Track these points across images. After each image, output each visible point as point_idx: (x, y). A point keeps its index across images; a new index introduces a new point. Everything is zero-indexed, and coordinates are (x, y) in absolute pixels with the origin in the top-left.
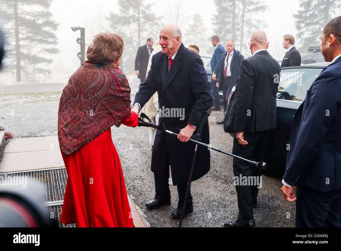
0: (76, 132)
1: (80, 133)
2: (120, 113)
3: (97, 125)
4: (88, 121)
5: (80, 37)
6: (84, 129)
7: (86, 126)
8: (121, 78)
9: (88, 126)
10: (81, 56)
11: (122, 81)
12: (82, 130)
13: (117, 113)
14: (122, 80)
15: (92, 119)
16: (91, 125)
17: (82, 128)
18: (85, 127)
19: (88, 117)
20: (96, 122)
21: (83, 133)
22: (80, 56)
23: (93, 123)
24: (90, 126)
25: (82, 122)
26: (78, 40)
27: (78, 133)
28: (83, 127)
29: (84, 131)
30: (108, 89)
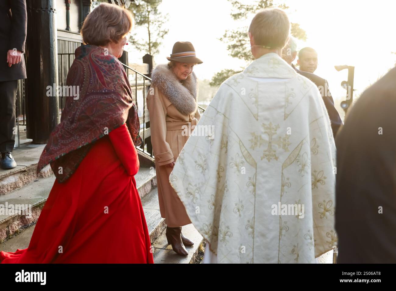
0: (53, 147)
1: (56, 149)
2: (106, 119)
3: (78, 140)
4: (67, 135)
5: (346, 80)
6: (62, 144)
7: (65, 141)
8: (106, 66)
9: (67, 141)
10: (346, 106)
11: (106, 69)
12: (59, 145)
13: (102, 121)
14: (108, 68)
15: (71, 132)
16: (72, 140)
17: (60, 143)
18: (63, 142)
19: (66, 129)
20: (77, 136)
21: (60, 150)
22: (344, 106)
23: (73, 138)
24: (70, 141)
25: (60, 135)
26: (343, 83)
27: (54, 148)
28: (61, 141)
29: (63, 147)
30: (88, 85)
